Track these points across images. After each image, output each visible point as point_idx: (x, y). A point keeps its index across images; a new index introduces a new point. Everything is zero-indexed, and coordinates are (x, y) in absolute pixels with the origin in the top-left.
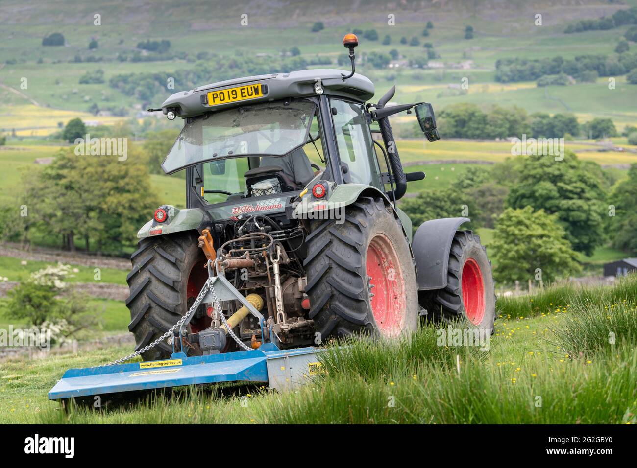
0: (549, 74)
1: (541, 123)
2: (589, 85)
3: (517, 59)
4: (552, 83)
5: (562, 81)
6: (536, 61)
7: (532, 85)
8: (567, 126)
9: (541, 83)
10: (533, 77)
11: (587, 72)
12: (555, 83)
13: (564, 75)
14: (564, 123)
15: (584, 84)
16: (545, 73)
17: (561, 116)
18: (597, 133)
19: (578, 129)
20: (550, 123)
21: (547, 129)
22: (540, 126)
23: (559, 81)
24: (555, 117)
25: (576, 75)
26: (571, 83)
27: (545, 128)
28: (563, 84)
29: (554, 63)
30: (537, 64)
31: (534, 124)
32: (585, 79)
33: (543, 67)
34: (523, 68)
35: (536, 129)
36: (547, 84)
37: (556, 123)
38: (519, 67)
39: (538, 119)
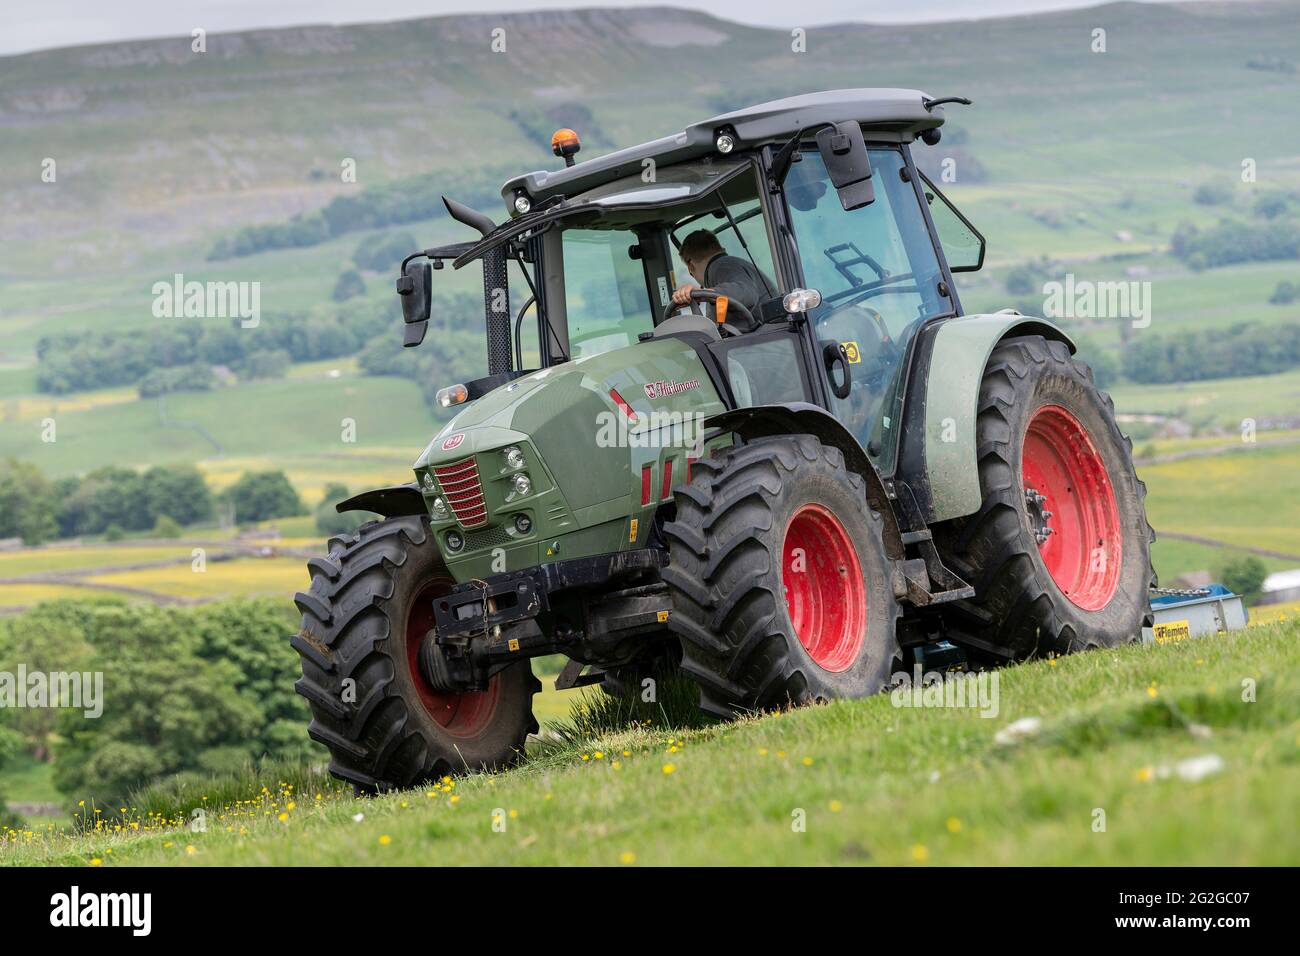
0: (169, 365)
1: (113, 492)
2: (269, 385)
3: (88, 334)
4: (177, 387)
5: (200, 381)
6: (135, 335)
7: (128, 395)
8: (179, 496)
9: (150, 388)
10: (131, 375)
11: (261, 355)
12: (183, 386)
13: (205, 366)
14: (169, 489)
15: (256, 382)
16: (160, 364)
17: (164, 473)
18: (251, 510)
19: (207, 502)
20: (138, 493)
21: (131, 508)
22: (114, 499)
23: (192, 382)
24: (149, 477)
25: (236, 364)
26: (223, 385)
27: (127, 504)
28: (203, 388)
29: (182, 338)
30: (138, 343)
31: (98, 496)
32: (256, 372)
33: (154, 350)
34: (105, 354)
35: (104, 509)
36: (165, 390)
37: (154, 491)
38: (95, 352)
39: (108, 484)
